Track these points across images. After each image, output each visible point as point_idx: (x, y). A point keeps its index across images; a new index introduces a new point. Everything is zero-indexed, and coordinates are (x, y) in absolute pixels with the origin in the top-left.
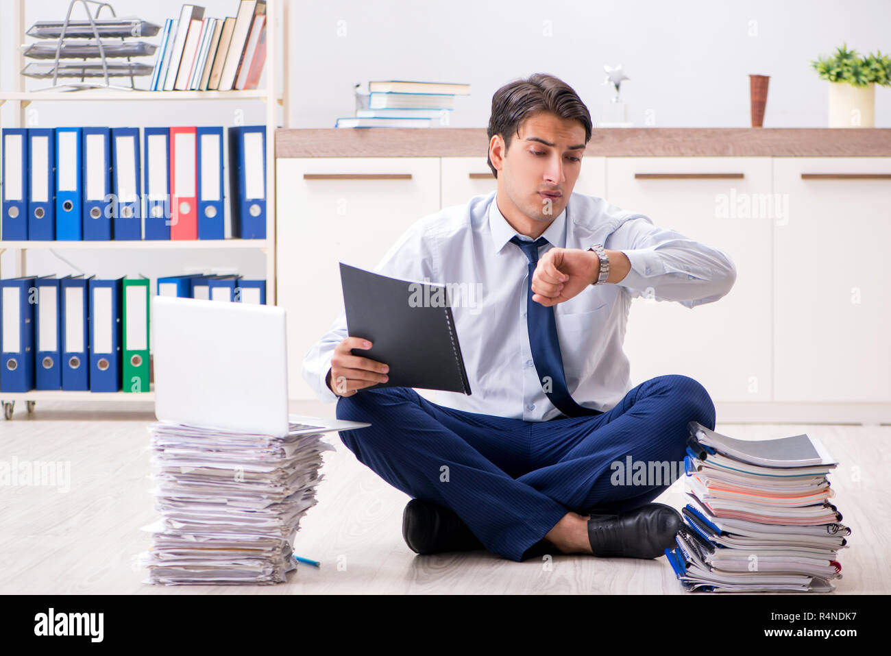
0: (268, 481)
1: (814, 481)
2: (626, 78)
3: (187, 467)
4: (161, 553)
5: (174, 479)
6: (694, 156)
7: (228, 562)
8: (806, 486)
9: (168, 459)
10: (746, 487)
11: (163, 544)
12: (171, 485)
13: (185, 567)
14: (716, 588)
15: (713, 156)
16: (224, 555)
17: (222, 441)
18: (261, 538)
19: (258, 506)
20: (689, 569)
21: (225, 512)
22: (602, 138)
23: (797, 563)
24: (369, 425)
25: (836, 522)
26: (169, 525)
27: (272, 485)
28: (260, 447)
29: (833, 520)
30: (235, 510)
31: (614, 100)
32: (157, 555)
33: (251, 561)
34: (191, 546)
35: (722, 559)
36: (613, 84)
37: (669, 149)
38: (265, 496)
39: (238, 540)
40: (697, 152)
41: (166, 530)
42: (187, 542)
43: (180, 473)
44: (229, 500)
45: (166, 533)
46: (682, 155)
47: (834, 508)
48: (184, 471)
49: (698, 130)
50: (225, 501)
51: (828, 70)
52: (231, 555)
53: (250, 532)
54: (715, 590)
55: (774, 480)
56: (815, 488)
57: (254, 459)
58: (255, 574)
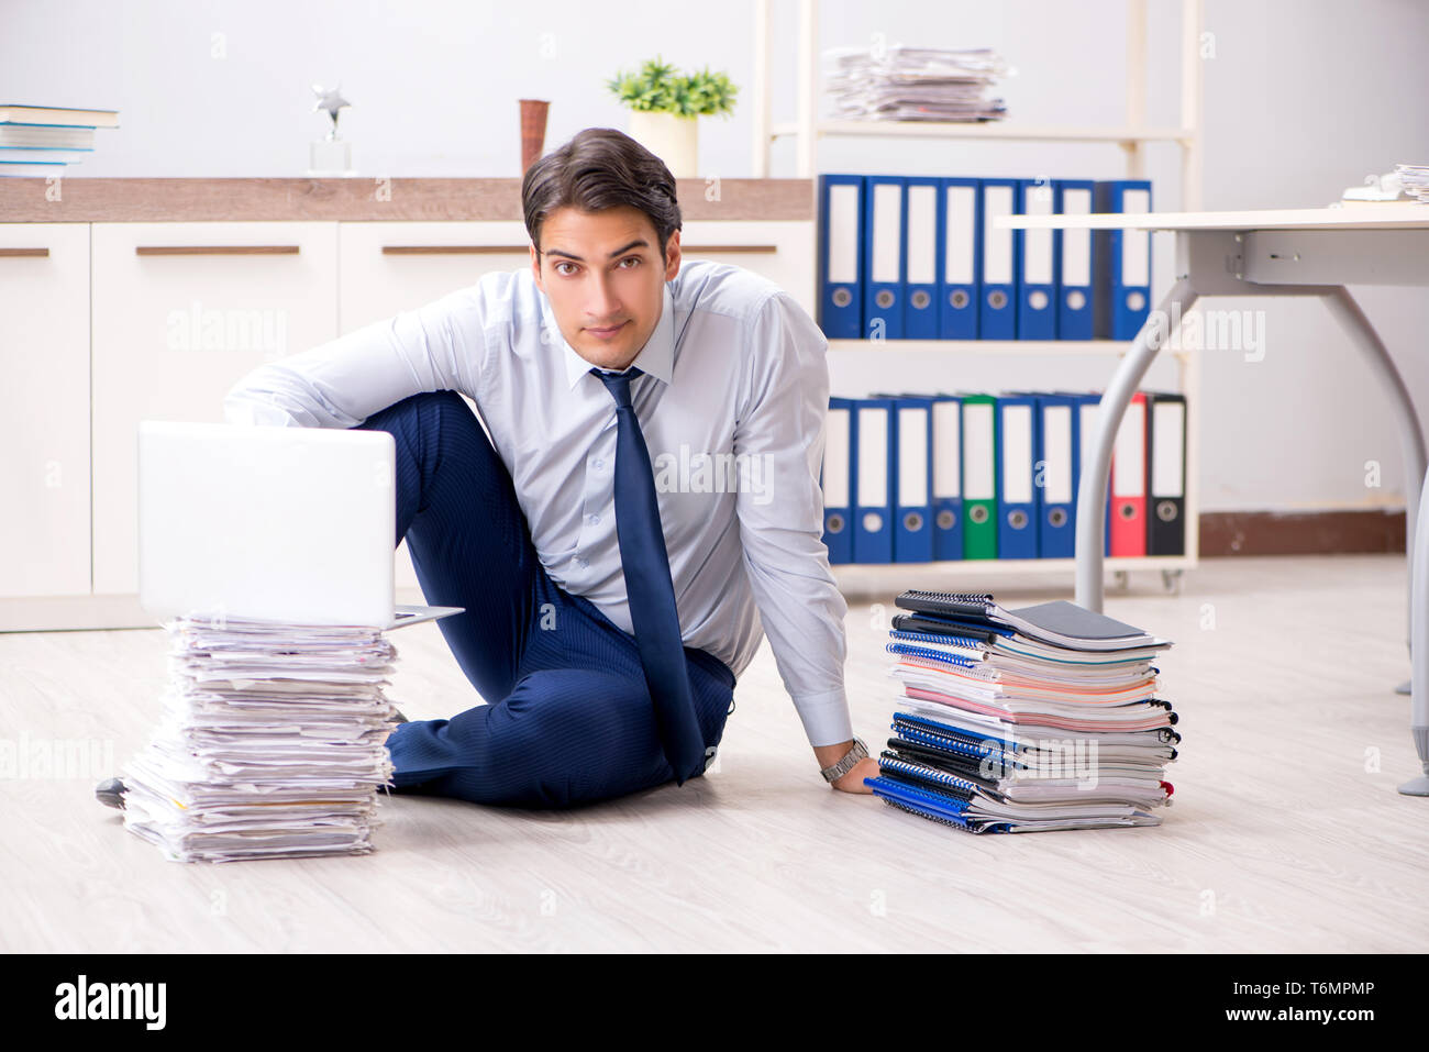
0: (369, 697)
1: (1137, 668)
2: (347, 104)
3: (241, 681)
4: (206, 813)
5: (221, 699)
6: (467, 220)
7: (308, 823)
8: (1126, 676)
9: (211, 670)
10: (1047, 680)
11: (206, 800)
12: (216, 709)
13: (240, 833)
14: (1014, 826)
15: (493, 219)
16: (295, 812)
17: (300, 638)
18: (357, 784)
19: (349, 735)
20: (973, 802)
21: (298, 748)
22: (332, 193)
23: (1119, 785)
24: (463, 610)
25: (1168, 725)
26: (216, 771)
27: (375, 703)
28: (361, 645)
29: (1165, 722)
30: (316, 744)
31: (330, 136)
32: (200, 816)
33: (340, 819)
34: (248, 800)
35: (1021, 784)
36: (326, 114)
37: (431, 210)
38: (361, 720)
39: (319, 789)
40: (471, 214)
41: (212, 778)
42: (240, 796)
43: (233, 690)
44: (304, 728)
45: (213, 782)
46: (450, 218)
47: (1168, 706)
48: (238, 686)
49: (473, 181)
50: (297, 729)
51: (637, 94)
52: (307, 812)
53: (336, 776)
54: (1012, 829)
55: (1083, 669)
56: (1139, 678)
57: (354, 663)
58: (350, 839)
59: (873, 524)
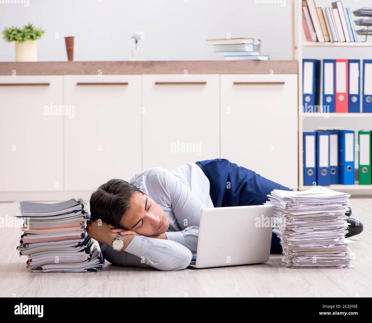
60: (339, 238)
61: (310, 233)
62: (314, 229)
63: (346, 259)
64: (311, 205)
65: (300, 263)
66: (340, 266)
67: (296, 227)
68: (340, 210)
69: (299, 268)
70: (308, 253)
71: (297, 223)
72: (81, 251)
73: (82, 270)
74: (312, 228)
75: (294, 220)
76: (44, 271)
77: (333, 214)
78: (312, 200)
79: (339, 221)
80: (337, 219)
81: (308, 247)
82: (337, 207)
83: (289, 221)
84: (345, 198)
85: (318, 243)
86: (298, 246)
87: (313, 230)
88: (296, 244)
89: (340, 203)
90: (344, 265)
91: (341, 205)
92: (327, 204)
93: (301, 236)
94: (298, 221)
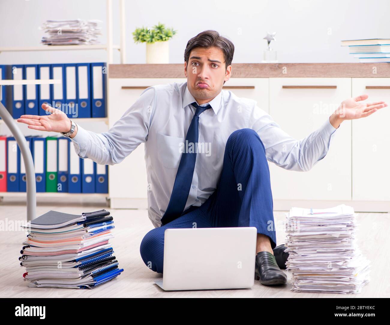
36: (267, 41)
59: (89, 180)
60: (343, 262)
61: (312, 255)
62: (318, 251)
63: (349, 284)
64: (312, 226)
65: (301, 287)
66: (344, 292)
67: (297, 248)
68: (345, 231)
69: (300, 292)
70: (310, 276)
71: (297, 244)
72: (75, 267)
73: (75, 287)
74: (316, 250)
75: (294, 240)
76: (38, 286)
77: (337, 236)
78: (314, 220)
79: (345, 244)
80: (342, 242)
81: (311, 270)
82: (341, 228)
83: (290, 242)
84: (350, 218)
85: (320, 266)
86: (298, 269)
87: (316, 252)
88: (297, 266)
89: (345, 224)
90: (348, 291)
91: (345, 226)
92: (330, 225)
93: (303, 258)
94: (299, 242)
